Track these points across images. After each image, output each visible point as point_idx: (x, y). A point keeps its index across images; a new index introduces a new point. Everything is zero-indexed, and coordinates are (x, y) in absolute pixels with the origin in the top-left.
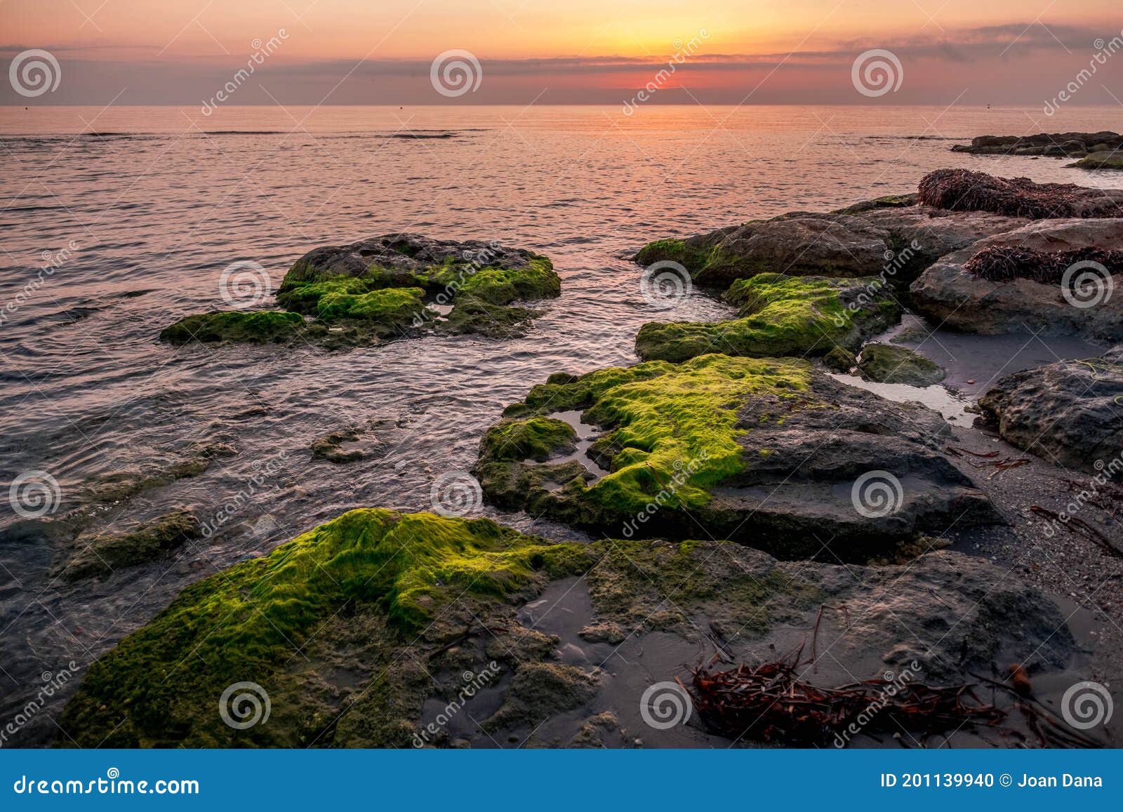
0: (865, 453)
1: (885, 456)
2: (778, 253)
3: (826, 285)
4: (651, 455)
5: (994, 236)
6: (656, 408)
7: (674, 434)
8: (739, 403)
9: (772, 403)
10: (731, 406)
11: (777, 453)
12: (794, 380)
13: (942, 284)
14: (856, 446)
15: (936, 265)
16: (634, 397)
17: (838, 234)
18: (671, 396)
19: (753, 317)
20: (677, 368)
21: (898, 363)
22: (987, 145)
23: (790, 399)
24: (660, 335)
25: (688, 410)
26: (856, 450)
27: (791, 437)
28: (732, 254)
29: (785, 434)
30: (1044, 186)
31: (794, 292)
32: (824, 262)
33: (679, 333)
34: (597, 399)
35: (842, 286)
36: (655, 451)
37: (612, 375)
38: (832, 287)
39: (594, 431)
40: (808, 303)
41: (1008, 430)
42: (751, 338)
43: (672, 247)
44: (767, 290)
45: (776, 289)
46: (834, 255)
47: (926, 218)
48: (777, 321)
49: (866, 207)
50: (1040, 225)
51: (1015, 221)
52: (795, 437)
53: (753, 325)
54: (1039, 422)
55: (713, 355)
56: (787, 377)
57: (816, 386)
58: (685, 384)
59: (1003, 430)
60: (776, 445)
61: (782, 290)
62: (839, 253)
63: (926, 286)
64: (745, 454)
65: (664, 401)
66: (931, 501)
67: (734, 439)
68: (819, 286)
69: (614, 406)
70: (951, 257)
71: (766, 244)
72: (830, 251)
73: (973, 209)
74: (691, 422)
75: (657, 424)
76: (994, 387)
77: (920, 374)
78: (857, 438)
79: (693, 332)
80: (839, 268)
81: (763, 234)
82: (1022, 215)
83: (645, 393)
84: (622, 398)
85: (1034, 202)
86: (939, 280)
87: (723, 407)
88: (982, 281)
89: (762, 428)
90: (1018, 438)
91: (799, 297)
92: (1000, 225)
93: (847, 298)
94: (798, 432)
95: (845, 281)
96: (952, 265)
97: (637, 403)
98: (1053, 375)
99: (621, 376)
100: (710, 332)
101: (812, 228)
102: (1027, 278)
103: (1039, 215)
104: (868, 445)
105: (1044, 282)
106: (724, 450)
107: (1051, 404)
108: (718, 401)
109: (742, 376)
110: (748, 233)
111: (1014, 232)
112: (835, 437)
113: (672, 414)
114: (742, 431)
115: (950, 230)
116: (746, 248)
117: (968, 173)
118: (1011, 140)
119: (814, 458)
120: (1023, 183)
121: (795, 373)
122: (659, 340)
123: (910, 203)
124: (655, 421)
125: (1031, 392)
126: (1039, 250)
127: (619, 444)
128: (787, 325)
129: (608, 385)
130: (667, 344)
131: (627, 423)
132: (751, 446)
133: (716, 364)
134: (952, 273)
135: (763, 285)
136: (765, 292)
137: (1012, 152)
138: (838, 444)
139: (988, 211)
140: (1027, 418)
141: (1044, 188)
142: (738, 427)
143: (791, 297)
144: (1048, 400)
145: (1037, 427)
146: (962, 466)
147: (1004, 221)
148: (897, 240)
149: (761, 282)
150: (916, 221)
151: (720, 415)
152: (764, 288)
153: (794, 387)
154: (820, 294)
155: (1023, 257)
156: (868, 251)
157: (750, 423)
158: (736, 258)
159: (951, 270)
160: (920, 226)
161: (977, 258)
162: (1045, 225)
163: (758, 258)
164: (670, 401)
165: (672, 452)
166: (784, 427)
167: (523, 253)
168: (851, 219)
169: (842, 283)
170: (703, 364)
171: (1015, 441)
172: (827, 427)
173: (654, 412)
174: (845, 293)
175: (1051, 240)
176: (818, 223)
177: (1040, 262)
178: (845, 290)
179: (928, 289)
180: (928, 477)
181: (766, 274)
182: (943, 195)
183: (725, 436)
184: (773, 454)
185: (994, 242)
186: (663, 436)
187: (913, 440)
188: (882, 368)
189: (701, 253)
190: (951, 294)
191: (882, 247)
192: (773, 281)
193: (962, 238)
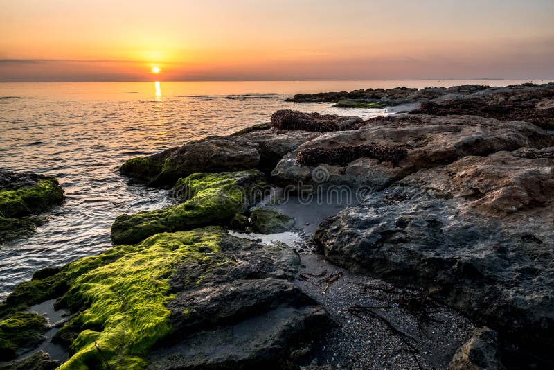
0: (252, 298)
1: (264, 296)
2: (201, 161)
3: (228, 177)
4: (102, 334)
5: (307, 142)
6: (112, 288)
7: (123, 310)
8: (171, 272)
9: (193, 267)
10: (165, 276)
11: (195, 311)
12: (211, 244)
13: (286, 170)
14: (245, 293)
15: (282, 160)
16: (97, 281)
17: (233, 147)
18: (124, 275)
19: (187, 203)
20: (135, 248)
21: (269, 220)
22: (299, 99)
23: (206, 261)
24: (127, 224)
25: (134, 286)
26: (245, 296)
27: (205, 294)
28: (175, 164)
29: (200, 292)
30: (325, 116)
31: (211, 183)
32: (227, 163)
33: (139, 221)
34: (70, 287)
35: (237, 177)
36: (106, 329)
37: (83, 264)
38: (232, 178)
39: (63, 316)
40: (218, 190)
41: (329, 255)
42: (186, 216)
43: (140, 162)
44: (196, 184)
45: (201, 182)
46: (231, 159)
47: (276, 135)
48: (201, 203)
49: (248, 131)
50: (325, 135)
51: (314, 134)
52: (206, 294)
53: (187, 208)
54: (343, 249)
55: (159, 234)
56: (206, 243)
57: (224, 246)
58: (136, 263)
59: (326, 255)
60: (194, 304)
61: (204, 183)
62: (234, 158)
63: (279, 172)
64: (172, 318)
65: (118, 280)
66: (293, 325)
67: (165, 305)
68: (225, 178)
69: (81, 291)
70: (289, 155)
71: (194, 156)
72: (229, 157)
73: (296, 129)
74: (136, 296)
75: (110, 303)
76: (318, 228)
77: (282, 224)
78: (247, 285)
79: (150, 218)
80: (235, 166)
81: (192, 150)
82: (318, 131)
83: (105, 276)
84: (88, 284)
85: (321, 124)
86: (285, 168)
87: (159, 278)
88: (305, 167)
89: (187, 290)
90: (335, 259)
91: (214, 186)
92: (309, 136)
93: (240, 183)
94: (209, 289)
95: (238, 174)
96: (290, 160)
97: (98, 285)
98: (345, 218)
99: (91, 264)
100: (160, 216)
101: (219, 145)
102: (325, 163)
103: (324, 130)
104: (253, 290)
105: (332, 164)
106: (157, 318)
107: (347, 237)
108: (158, 273)
109: (177, 247)
110: (183, 150)
111: (315, 140)
112: (232, 288)
113: (121, 291)
114: (172, 297)
115: (287, 141)
116: (183, 160)
117: (291, 112)
118: (309, 96)
119: (219, 309)
120: (315, 115)
121: (210, 239)
122: (126, 227)
123: (269, 128)
124: (109, 300)
125: (336, 230)
126: (327, 148)
127: (79, 326)
128: (207, 205)
129: (79, 273)
130: (131, 230)
131: (89, 306)
132: (176, 309)
133: (161, 241)
134: (290, 164)
135: (194, 181)
136: (195, 185)
137: (309, 101)
138: (234, 294)
139: (303, 130)
140: (337, 247)
141: (324, 117)
142: (168, 293)
143: (209, 187)
144: (345, 234)
145: (343, 251)
146: (308, 288)
147: (310, 134)
148: (263, 147)
149: (193, 179)
150: (270, 137)
151: (156, 286)
152: (195, 183)
153: (209, 249)
154: (225, 183)
155: (321, 152)
156: (249, 156)
157: (177, 288)
158: (178, 166)
159: (290, 162)
160: (273, 139)
161: (300, 155)
162: (327, 136)
163: (190, 165)
164: (122, 279)
165: (119, 327)
166: (201, 287)
167: (34, 177)
168: (239, 139)
169: (237, 175)
170: (152, 243)
171: (333, 261)
172: (228, 281)
173: (110, 293)
174: (239, 181)
175: (331, 142)
176: (221, 142)
177: (328, 154)
178: (238, 179)
179: (280, 173)
180: (290, 305)
181: (195, 174)
182: (282, 123)
183: (158, 305)
184: (192, 313)
185: (307, 146)
186: (113, 313)
187: (280, 277)
188: (262, 224)
189: (158, 164)
190: (292, 175)
191: (255, 152)
192: (200, 178)
193: (293, 144)
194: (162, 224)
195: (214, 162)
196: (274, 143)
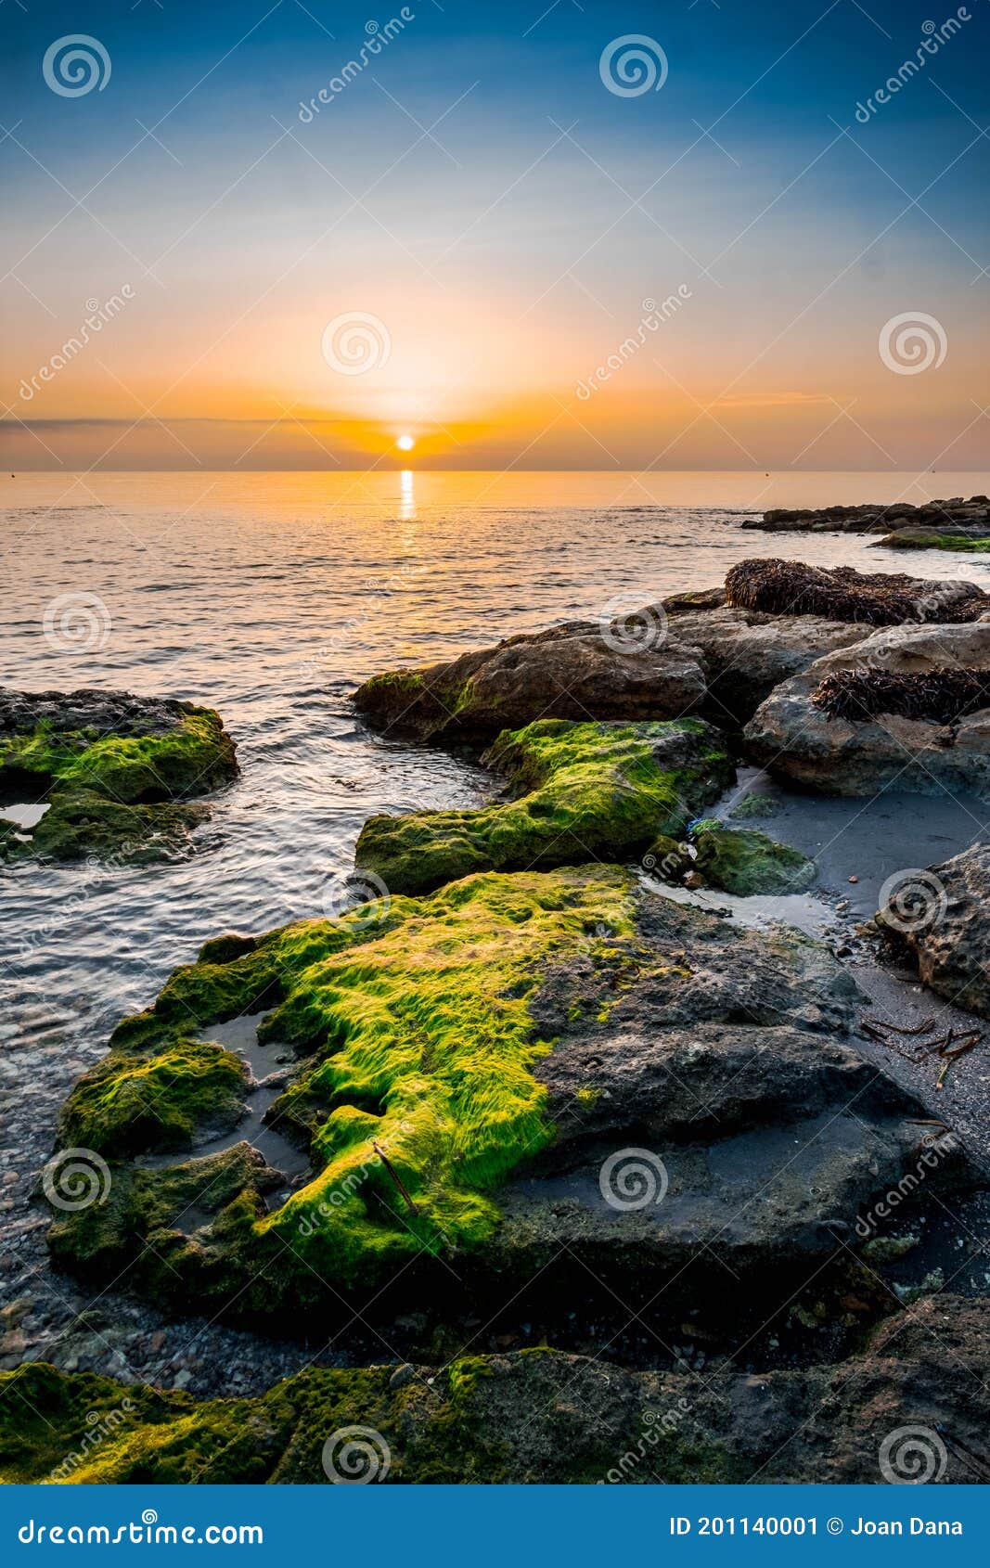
2: (559, 687)
3: (630, 735)
5: (837, 653)
7: (424, 1066)
8: (529, 984)
9: (584, 976)
10: (518, 991)
13: (787, 727)
15: (773, 698)
16: (350, 983)
18: (415, 978)
19: (533, 797)
20: (423, 907)
21: (748, 859)
23: (612, 961)
24: (395, 842)
26: (735, 1071)
27: (626, 1052)
28: (494, 692)
29: (616, 1046)
30: (873, 577)
31: (588, 750)
32: (623, 698)
33: (423, 836)
34: (288, 989)
35: (653, 736)
36: (391, 1112)
37: (313, 936)
38: (641, 738)
39: (281, 1061)
40: (610, 767)
41: (936, 976)
42: (534, 833)
43: (405, 682)
44: (550, 749)
45: (562, 745)
46: (635, 688)
47: (744, 626)
48: (570, 801)
50: (889, 634)
51: (850, 628)
52: (631, 1055)
53: (536, 810)
54: (981, 965)
55: (478, 876)
56: (598, 909)
57: (646, 923)
58: (437, 946)
59: (926, 975)
60: (603, 1076)
61: (570, 747)
62: (641, 684)
63: (766, 730)
64: (553, 1106)
65: (403, 987)
67: (529, 1067)
68: (621, 738)
69: (317, 1005)
70: (790, 685)
71: (540, 676)
72: (629, 683)
73: (799, 612)
74: (451, 1036)
75: (392, 1044)
77: (784, 875)
79: (448, 830)
80: (642, 705)
81: (535, 660)
82: (861, 620)
84: (330, 988)
85: (870, 603)
86: (782, 721)
87: (504, 995)
88: (839, 721)
89: (574, 1034)
90: (955, 991)
91: (596, 757)
92: (837, 634)
93: (663, 756)
94: (634, 1041)
95: (655, 727)
96: (794, 699)
97: (356, 995)
100: (471, 828)
101: (601, 649)
102: (892, 712)
103: (881, 621)
105: (914, 718)
106: (514, 1099)
108: (495, 981)
109: (529, 911)
110: (512, 657)
111: (858, 646)
113: (417, 1018)
114: (541, 1048)
115: (777, 644)
116: (513, 684)
117: (785, 565)
120: (846, 574)
121: (609, 900)
122: (393, 850)
123: (717, 603)
126: (899, 671)
128: (585, 808)
129: (307, 961)
130: (406, 857)
131: (340, 1045)
132: (560, 1084)
133: (485, 893)
134: (797, 711)
135: (544, 740)
136: (547, 752)
138: (704, 1063)
139: (818, 614)
140: (963, 958)
141: (871, 581)
142: (534, 1037)
143: (584, 759)
147: (841, 629)
148: (714, 659)
149: (539, 734)
150: (732, 632)
151: (501, 1013)
152: (544, 745)
153: (611, 927)
154: (625, 751)
155: (882, 683)
156: (680, 680)
158: (498, 699)
159: (796, 706)
160: (740, 638)
161: (826, 687)
162: (895, 635)
163: (531, 697)
164: (413, 988)
165: (422, 1112)
166: (611, 1028)
167: (173, 706)
169: (652, 731)
170: (465, 896)
171: (949, 994)
173: (388, 1017)
174: (659, 748)
175: (908, 656)
177: (904, 690)
178: (659, 742)
179: (769, 734)
181: (545, 721)
182: (759, 594)
184: (601, 1098)
185: (839, 661)
186: (403, 1074)
187: (814, 1027)
188: (730, 869)
189: (447, 690)
190: (803, 742)
191: (695, 673)
192: (556, 732)
193: (794, 654)
194: (478, 847)
195: (590, 691)
196: (742, 647)
